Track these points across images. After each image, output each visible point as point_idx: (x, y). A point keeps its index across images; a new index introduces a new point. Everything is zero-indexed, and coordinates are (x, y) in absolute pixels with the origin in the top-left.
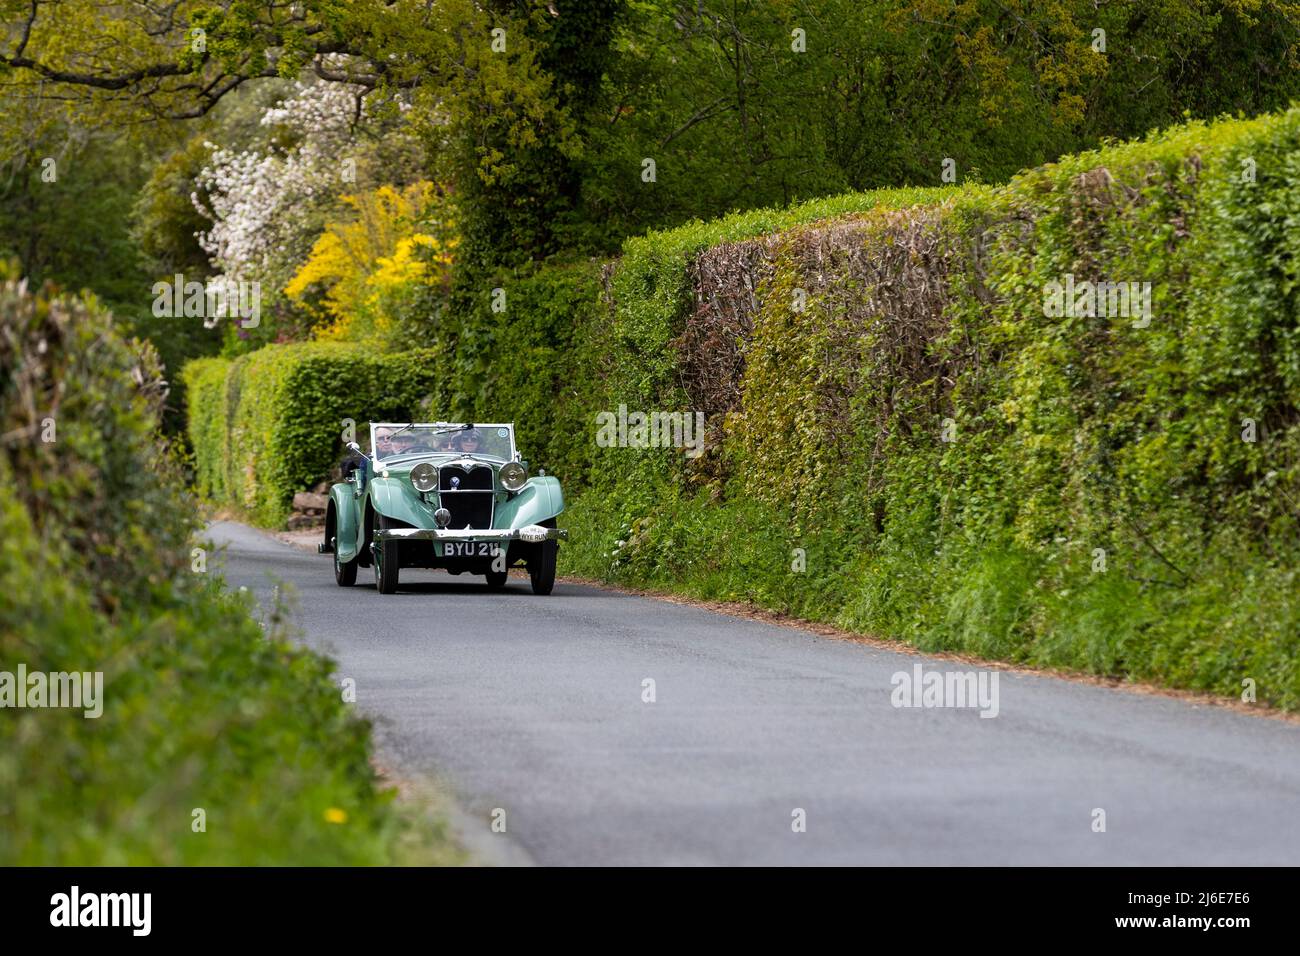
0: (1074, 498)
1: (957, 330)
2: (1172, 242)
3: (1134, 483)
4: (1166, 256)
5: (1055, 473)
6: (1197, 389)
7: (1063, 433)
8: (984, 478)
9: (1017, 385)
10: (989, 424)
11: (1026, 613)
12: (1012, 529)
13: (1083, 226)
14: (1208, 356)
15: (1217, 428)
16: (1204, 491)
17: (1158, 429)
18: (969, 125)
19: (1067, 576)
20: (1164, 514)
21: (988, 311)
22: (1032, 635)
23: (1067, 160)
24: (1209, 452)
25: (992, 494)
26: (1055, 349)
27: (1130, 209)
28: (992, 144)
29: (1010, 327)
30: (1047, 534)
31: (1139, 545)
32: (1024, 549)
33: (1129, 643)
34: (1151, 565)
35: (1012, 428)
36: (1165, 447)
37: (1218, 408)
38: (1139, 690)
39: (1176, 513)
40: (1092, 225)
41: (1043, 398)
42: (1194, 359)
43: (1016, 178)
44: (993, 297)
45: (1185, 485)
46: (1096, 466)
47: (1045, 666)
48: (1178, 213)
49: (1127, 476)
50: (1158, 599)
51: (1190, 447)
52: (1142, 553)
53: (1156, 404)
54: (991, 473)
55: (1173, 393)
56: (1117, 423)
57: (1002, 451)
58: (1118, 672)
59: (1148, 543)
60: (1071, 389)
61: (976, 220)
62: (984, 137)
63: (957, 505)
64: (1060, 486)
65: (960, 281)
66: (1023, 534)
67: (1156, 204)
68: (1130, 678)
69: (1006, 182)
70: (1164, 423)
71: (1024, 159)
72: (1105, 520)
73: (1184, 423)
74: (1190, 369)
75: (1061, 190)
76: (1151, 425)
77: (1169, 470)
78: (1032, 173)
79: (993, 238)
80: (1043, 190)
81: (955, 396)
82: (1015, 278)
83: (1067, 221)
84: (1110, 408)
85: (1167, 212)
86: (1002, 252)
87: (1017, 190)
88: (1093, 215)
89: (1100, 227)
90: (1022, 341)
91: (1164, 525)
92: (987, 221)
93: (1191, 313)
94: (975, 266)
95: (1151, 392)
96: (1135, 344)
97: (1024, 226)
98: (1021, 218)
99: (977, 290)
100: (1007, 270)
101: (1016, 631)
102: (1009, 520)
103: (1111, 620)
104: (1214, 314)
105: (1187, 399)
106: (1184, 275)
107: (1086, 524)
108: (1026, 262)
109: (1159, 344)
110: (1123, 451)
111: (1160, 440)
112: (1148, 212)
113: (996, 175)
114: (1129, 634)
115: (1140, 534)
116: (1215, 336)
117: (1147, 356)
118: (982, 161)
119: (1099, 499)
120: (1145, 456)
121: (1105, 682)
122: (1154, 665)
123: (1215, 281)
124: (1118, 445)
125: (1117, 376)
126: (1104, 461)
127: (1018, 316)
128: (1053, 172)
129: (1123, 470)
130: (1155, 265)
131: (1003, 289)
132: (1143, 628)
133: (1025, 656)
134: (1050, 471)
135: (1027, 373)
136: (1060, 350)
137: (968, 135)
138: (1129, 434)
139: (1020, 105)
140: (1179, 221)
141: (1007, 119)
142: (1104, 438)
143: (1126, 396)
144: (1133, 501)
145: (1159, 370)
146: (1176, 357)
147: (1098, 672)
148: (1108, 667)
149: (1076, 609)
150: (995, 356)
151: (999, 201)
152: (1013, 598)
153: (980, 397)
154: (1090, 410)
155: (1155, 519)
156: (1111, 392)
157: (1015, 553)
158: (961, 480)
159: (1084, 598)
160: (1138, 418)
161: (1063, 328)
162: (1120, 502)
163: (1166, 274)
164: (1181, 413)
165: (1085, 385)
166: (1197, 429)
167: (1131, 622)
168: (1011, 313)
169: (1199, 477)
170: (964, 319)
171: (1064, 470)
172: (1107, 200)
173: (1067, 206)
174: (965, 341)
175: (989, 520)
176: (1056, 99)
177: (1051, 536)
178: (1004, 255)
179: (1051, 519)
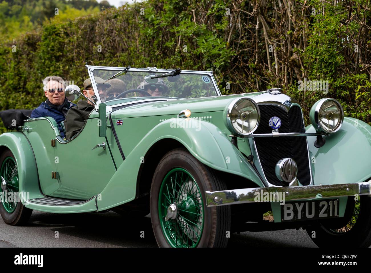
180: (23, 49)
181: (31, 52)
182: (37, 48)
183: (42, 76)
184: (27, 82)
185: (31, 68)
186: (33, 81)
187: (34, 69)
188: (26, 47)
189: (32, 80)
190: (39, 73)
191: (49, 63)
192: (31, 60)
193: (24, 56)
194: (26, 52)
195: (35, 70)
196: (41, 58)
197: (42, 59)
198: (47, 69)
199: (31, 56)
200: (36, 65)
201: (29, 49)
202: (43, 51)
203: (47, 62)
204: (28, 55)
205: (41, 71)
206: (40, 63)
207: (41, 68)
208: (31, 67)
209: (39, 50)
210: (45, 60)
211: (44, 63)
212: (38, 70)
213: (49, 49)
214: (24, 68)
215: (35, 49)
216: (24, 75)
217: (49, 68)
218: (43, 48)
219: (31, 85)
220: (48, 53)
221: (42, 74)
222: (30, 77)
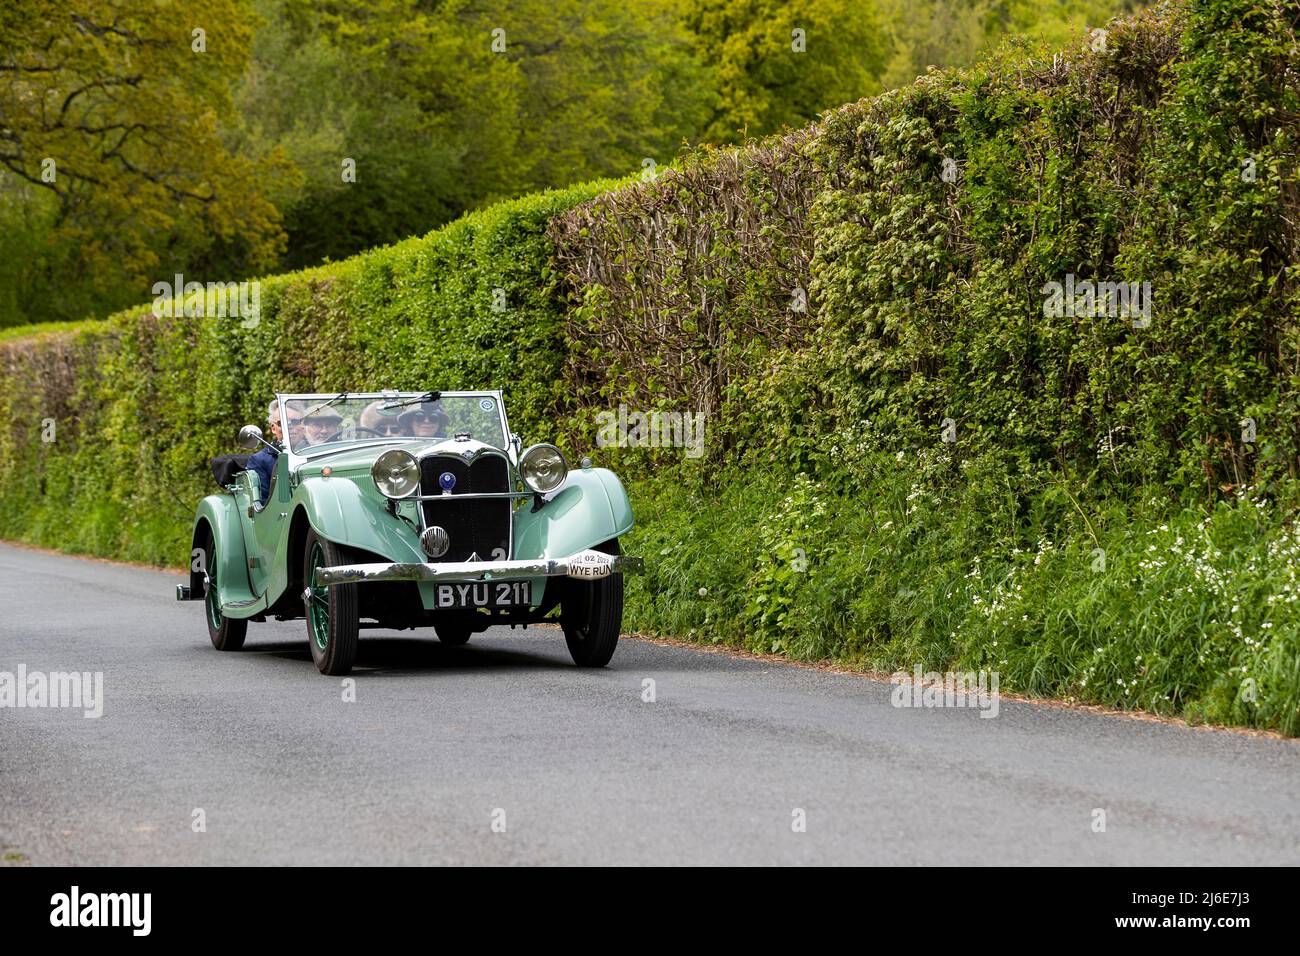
0: (140, 476)
1: (81, 392)
2: (189, 349)
3: (171, 469)
4: (186, 356)
5: (131, 466)
6: (202, 422)
7: (134, 444)
8: (96, 467)
9: (112, 421)
10: (98, 440)
11: (117, 534)
12: (109, 493)
13: (144, 341)
14: (207, 406)
15: (211, 442)
16: (205, 473)
17: (182, 442)
18: (89, 292)
19: (138, 516)
20: (186, 484)
21: (97, 385)
22: (120, 545)
23: (136, 308)
24: (207, 453)
25: (100, 475)
26: (131, 402)
27: (168, 333)
28: (100, 300)
29: (108, 391)
30: (128, 494)
31: (173, 499)
32: (116, 503)
33: (169, 549)
34: (179, 510)
35: (110, 442)
36: (186, 451)
37: (212, 431)
38: (173, 571)
39: (191, 484)
40: (149, 341)
41: (125, 427)
42: (200, 406)
43: (111, 318)
44: (100, 377)
45: (196, 470)
46: (152, 462)
47: (127, 561)
48: (191, 335)
49: (167, 466)
50: (183, 526)
51: (198, 450)
52: (175, 504)
53: (181, 429)
54: (99, 464)
55: (190, 424)
56: (162, 439)
57: (105, 454)
58: (163, 563)
59: (178, 499)
60: (139, 422)
61: (91, 337)
62: (96, 297)
63: (83, 480)
64: (134, 470)
65: (83, 369)
66: (116, 494)
67: (181, 330)
68: (169, 566)
69: (106, 318)
70: (185, 438)
71: (117, 308)
72: (156, 487)
73: (195, 439)
74: (198, 412)
75: (134, 323)
76: (179, 440)
77: (188, 462)
78: (119, 315)
79: (100, 347)
80: (124, 323)
81: (82, 425)
82: (111, 367)
83: (136, 338)
84: (159, 432)
85: (186, 334)
86: (104, 354)
87: (111, 323)
88: (150, 336)
89: (153, 342)
90: (115, 398)
91: (186, 489)
92: (97, 338)
93: (199, 384)
94: (91, 361)
95: (179, 423)
96: (171, 400)
97: (116, 342)
98: (113, 337)
99: (92, 374)
100: (107, 363)
101: (112, 543)
102: (108, 488)
103: (160, 538)
104: (210, 385)
105: (197, 427)
106: (195, 366)
107: (147, 489)
108: (117, 360)
109: (182, 399)
110: (165, 453)
111: (184, 447)
112: (177, 334)
113: (102, 316)
114: (168, 544)
115: (174, 494)
116: (210, 396)
117: (177, 405)
118: (96, 309)
119: (153, 477)
120: (176, 456)
121: (157, 568)
122: (180, 559)
123: (210, 369)
124: (162, 450)
125: (162, 416)
126: (156, 458)
127: (113, 386)
128: (129, 314)
129: (165, 462)
130: (180, 361)
131: (105, 373)
132: (176, 541)
133: (116, 556)
134: (130, 464)
135: (117, 413)
136: (134, 403)
137: (88, 296)
138: (168, 444)
139: (115, 281)
140: (192, 339)
141: (109, 288)
142: (155, 446)
143: (167, 426)
144: (170, 478)
145: (184, 411)
146: (191, 406)
147: (154, 563)
148: (158, 560)
149: (143, 532)
150: (101, 406)
151: (103, 329)
152: (110, 527)
153: (93, 427)
154: (148, 433)
155: (181, 487)
156: (159, 424)
157: (112, 505)
158: (84, 468)
159: (146, 526)
160: (172, 436)
161: (135, 392)
162: (164, 478)
163: (186, 365)
164: (194, 434)
165: (146, 420)
166: (202, 442)
167: (170, 538)
168: (109, 385)
169: (202, 466)
170: (85, 388)
171: (136, 463)
172: (156, 328)
173: (136, 331)
174: (86, 399)
175: (99, 488)
176: (133, 278)
177: (130, 496)
178: (106, 355)
179: (129, 487)
180: (1100, 96)
181: (1135, 108)
182: (1160, 90)
183: (1185, 214)
184: (1116, 244)
185: (1134, 182)
186: (1146, 237)
187: (1149, 183)
188: (1111, 84)
189: (1139, 234)
190: (1173, 201)
191: (1217, 154)
192: (1132, 146)
193: (1104, 128)
194: (1112, 111)
195: (1155, 190)
196: (1177, 136)
197: (1185, 139)
198: (1209, 183)
199: (1132, 123)
200: (1157, 167)
201: (1125, 96)
202: (1190, 98)
203: (1207, 148)
204: (1119, 121)
205: (1178, 192)
206: (1175, 155)
207: (1181, 180)
208: (1132, 176)
209: (1170, 98)
210: (1199, 140)
211: (1193, 157)
212: (1166, 186)
213: (1216, 90)
214: (1102, 184)
215: (1151, 98)
216: (1102, 212)
217: (1217, 176)
218: (1188, 88)
219: (1137, 258)
220: (1212, 109)
221: (1184, 205)
222: (1130, 223)
